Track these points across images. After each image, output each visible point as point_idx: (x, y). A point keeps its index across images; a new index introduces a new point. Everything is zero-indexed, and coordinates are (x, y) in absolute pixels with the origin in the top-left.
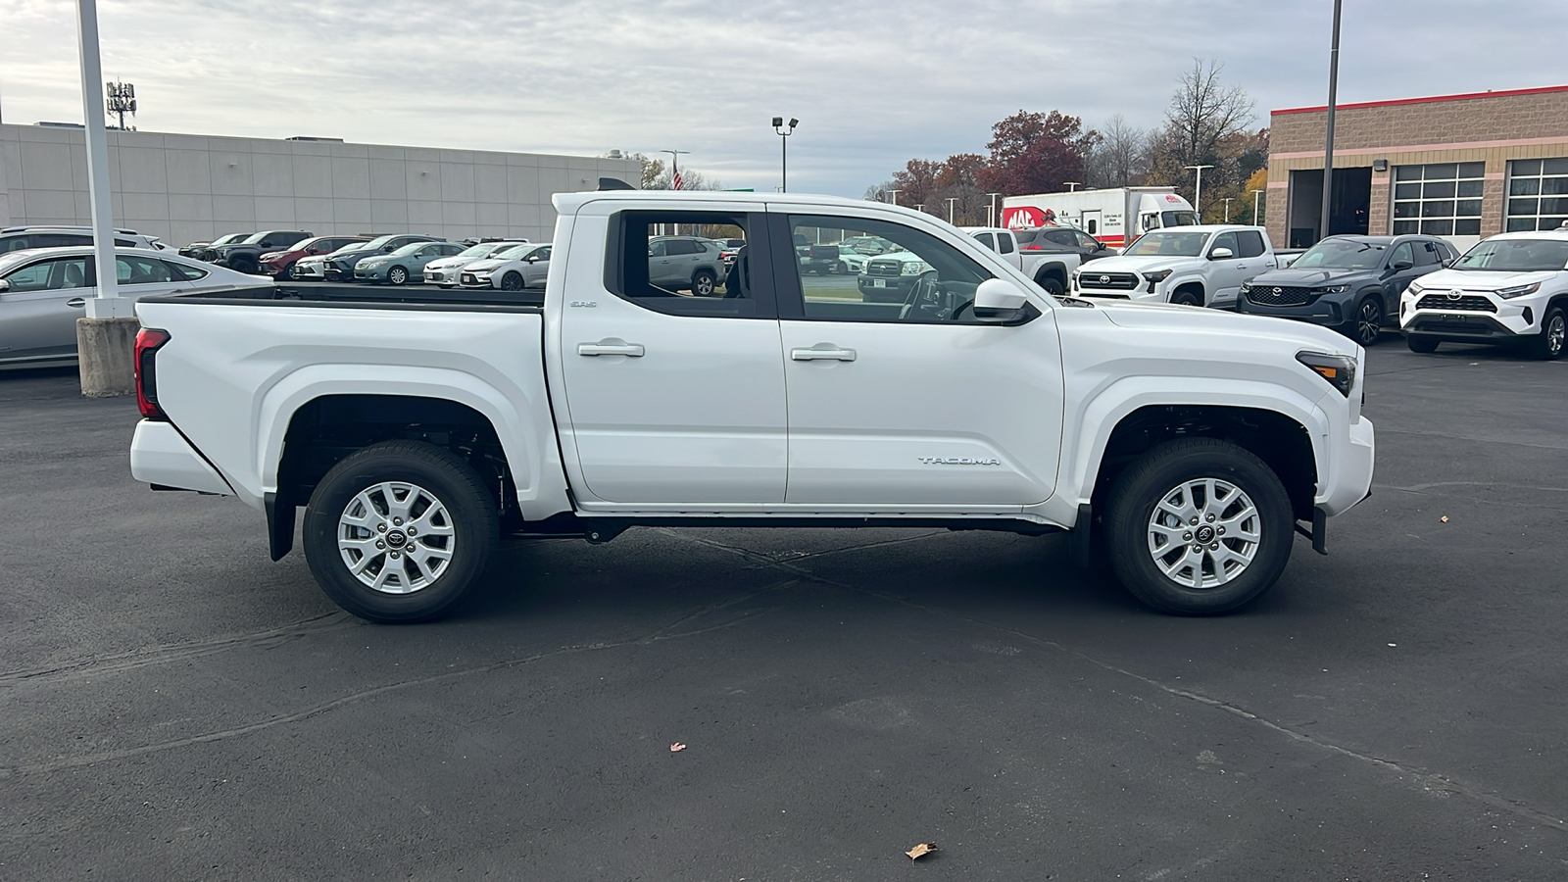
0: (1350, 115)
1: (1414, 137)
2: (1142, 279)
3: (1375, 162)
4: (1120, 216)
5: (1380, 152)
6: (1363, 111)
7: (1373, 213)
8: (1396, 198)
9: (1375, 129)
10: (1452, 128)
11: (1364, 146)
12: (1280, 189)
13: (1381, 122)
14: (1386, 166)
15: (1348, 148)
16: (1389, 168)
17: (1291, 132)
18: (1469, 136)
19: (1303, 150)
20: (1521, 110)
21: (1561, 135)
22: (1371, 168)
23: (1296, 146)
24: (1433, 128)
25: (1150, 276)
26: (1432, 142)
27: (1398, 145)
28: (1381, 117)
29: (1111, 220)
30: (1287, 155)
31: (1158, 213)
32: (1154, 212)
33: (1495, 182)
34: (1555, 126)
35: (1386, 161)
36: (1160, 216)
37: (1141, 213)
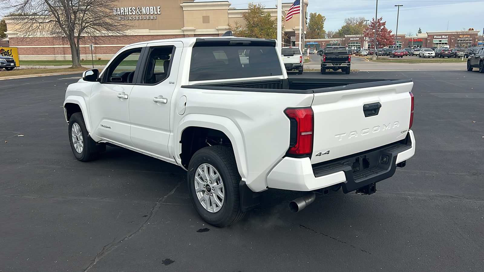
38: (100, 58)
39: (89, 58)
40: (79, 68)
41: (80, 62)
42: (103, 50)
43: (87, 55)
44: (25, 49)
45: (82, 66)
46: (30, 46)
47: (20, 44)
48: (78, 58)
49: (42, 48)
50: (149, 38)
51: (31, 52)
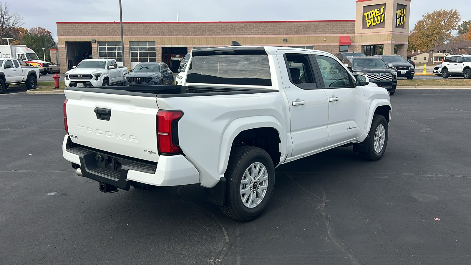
0: (83, 26)
1: (103, 33)
2: (93, 76)
3: (92, 40)
4: (9, 55)
5: (94, 37)
6: (86, 24)
7: (93, 55)
8: (99, 51)
9: (91, 30)
10: (113, 31)
11: (88, 35)
12: (63, 47)
13: (92, 28)
14: (95, 41)
15: (83, 35)
16: (96, 42)
17: (64, 29)
18: (118, 34)
19: (69, 35)
20: (131, 28)
21: (142, 35)
22: (91, 42)
23: (66, 34)
24: (108, 31)
25: (96, 75)
26: (108, 35)
27: (98, 35)
28: (92, 27)
29: (6, 56)
30: (64, 37)
31: (24, 54)
32: (23, 53)
33: (127, 47)
34: (140, 33)
35: (95, 40)
36: (25, 55)
37: (17, 54)
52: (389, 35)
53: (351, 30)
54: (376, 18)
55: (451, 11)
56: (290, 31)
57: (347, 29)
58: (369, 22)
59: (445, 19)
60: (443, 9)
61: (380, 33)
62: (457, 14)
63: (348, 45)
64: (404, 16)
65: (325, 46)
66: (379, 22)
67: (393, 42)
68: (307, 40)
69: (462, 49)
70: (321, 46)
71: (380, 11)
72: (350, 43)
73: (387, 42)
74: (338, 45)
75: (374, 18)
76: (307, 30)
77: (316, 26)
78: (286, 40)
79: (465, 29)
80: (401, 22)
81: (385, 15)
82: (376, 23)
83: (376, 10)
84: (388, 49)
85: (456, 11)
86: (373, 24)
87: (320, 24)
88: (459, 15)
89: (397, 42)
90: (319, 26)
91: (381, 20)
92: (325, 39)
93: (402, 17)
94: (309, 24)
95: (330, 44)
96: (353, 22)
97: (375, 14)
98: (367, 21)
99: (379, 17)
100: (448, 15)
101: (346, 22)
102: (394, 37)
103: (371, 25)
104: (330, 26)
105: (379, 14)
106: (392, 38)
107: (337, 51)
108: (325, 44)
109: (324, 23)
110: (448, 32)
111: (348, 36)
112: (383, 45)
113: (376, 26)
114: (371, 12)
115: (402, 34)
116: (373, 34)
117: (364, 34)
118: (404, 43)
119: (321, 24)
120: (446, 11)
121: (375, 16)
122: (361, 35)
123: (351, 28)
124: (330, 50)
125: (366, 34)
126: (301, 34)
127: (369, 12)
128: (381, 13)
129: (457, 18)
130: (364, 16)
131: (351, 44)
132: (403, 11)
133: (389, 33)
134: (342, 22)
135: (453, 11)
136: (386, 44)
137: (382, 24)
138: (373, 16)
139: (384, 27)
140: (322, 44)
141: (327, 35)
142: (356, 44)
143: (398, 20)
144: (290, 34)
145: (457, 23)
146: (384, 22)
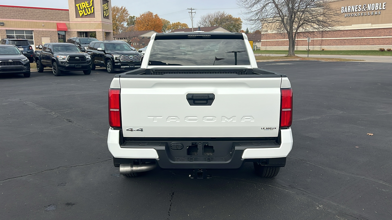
38: (324, 49)
39: (316, 49)
40: (293, 56)
41: (294, 52)
42: (328, 42)
43: (314, 46)
44: (271, 42)
45: (295, 55)
46: (274, 39)
47: (268, 39)
48: (293, 49)
49: (282, 41)
50: (370, 32)
51: (274, 44)
52: (99, 24)
53: (66, 18)
54: (87, 9)
55: (122, 8)
56: (6, 15)
57: (62, 17)
58: (81, 12)
59: (118, 14)
60: (116, 6)
61: (92, 22)
62: (126, 10)
63: (65, 31)
64: (108, 9)
65: (44, 31)
66: (90, 13)
67: (103, 30)
68: (25, 25)
69: (135, 37)
70: (40, 31)
71: (89, 3)
72: (67, 29)
73: (98, 29)
74: (56, 31)
75: (85, 9)
76: (24, 15)
77: (33, 12)
78: (3, 23)
79: (131, 22)
80: (106, 14)
81: (94, 7)
82: (87, 14)
83: (86, 2)
84: (100, 36)
85: (125, 8)
86: (85, 14)
87: (36, 10)
88: (128, 12)
89: (106, 30)
90: (36, 12)
91: (91, 12)
92: (43, 25)
93: (107, 10)
94: (25, 10)
95: (49, 29)
96: (67, 11)
97: (86, 5)
98: (80, 11)
99: (89, 8)
100: (120, 10)
101: (61, 11)
102: (103, 26)
103: (83, 15)
104: (46, 13)
105: (89, 6)
106: (102, 27)
107: (56, 36)
108: (44, 30)
109: (40, 10)
110: (122, 24)
111: (64, 23)
112: (96, 32)
113: (88, 16)
114: (82, 4)
115: (108, 23)
116: (86, 22)
117: (78, 22)
118: (110, 31)
119: (38, 10)
120: (118, 7)
121: (86, 7)
122: (75, 22)
123: (66, 16)
124: (49, 35)
125: (79, 22)
126: (19, 19)
127: (80, 4)
128: (91, 5)
129: (127, 13)
130: (76, 7)
131: (68, 31)
132: (107, 5)
133: (99, 22)
134: (57, 11)
135: (123, 8)
136: (98, 31)
137: (92, 15)
138: (84, 7)
139: (95, 18)
140: (41, 30)
141: (44, 21)
142: (71, 30)
143: (104, 12)
144: (6, 18)
145: (127, 17)
146: (93, 13)
